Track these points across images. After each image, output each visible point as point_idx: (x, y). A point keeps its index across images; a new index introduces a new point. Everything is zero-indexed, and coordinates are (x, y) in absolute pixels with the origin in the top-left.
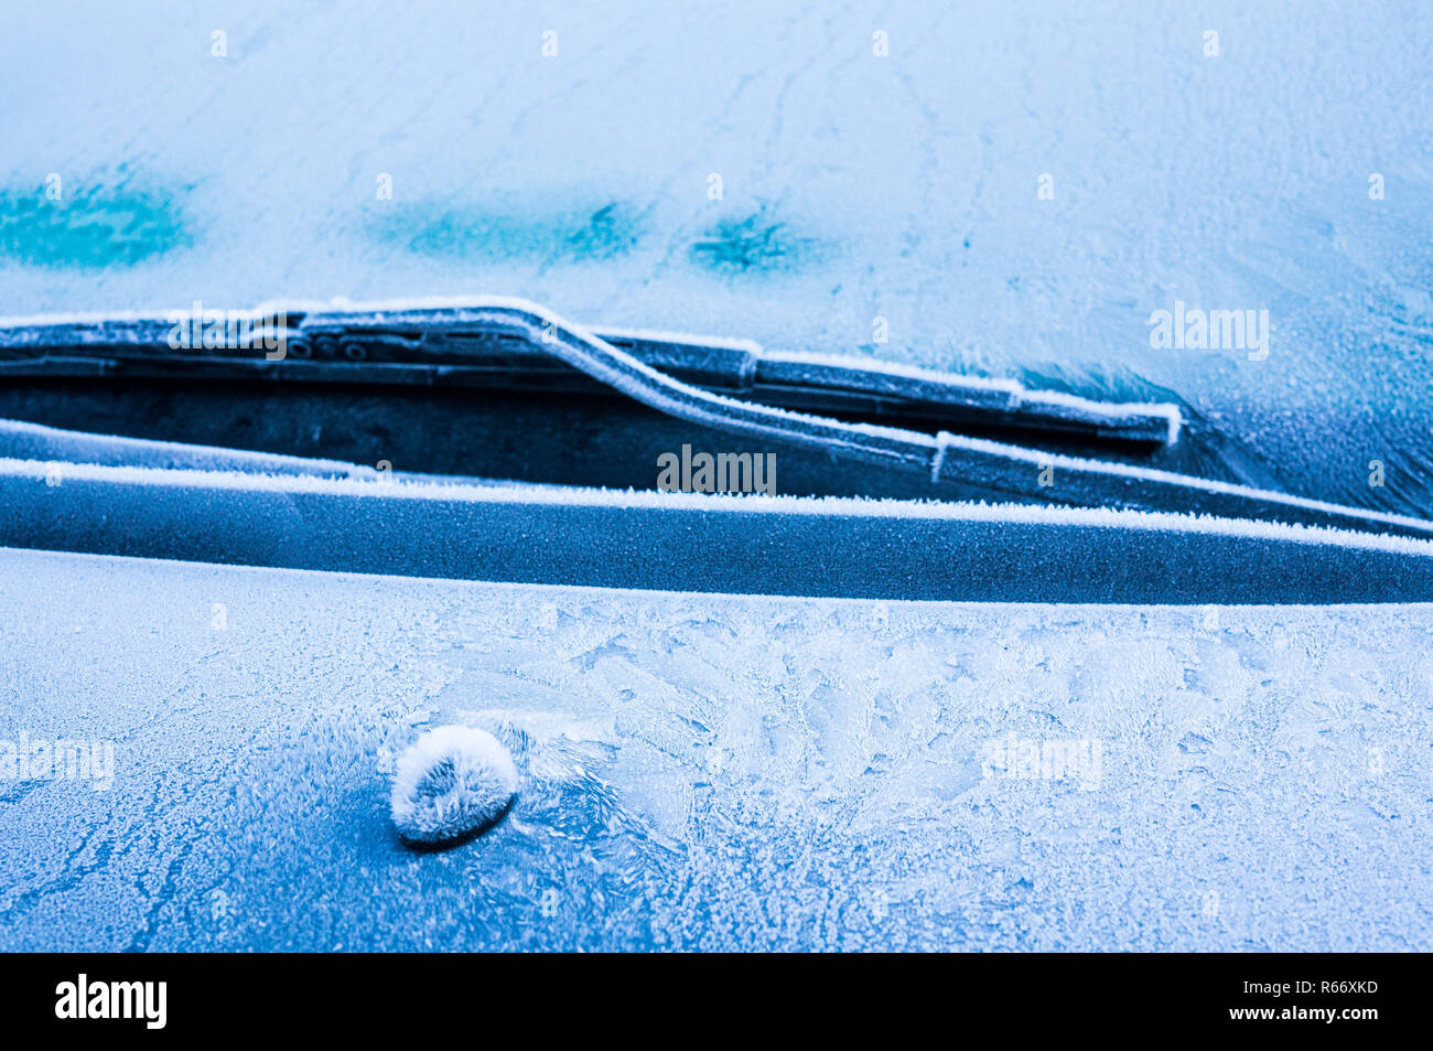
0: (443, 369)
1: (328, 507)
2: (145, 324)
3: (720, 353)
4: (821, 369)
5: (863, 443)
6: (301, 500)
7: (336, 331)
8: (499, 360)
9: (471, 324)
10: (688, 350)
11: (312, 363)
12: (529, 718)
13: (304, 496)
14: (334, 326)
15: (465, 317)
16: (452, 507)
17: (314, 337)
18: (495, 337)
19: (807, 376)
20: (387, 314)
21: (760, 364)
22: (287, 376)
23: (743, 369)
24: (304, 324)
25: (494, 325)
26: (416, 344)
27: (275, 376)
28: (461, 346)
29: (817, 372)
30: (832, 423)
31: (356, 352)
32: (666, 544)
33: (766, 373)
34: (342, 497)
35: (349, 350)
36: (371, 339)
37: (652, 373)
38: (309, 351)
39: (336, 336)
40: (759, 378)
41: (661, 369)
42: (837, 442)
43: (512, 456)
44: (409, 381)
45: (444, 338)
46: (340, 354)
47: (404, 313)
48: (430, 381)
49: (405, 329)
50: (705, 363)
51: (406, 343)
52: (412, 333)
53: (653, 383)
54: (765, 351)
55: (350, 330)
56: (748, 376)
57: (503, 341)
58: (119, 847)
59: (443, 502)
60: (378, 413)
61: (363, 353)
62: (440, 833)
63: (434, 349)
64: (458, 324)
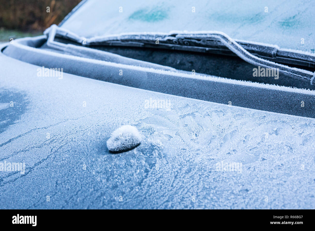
0: (207, 49)
1: (153, 76)
2: (148, 35)
3: (269, 48)
4: (293, 53)
5: (293, 73)
6: (149, 74)
7: (183, 38)
8: (217, 47)
9: (210, 38)
10: (261, 47)
11: (179, 46)
12: (158, 127)
13: (149, 73)
14: (182, 37)
15: (209, 36)
16: (178, 78)
17: (178, 39)
18: (217, 41)
19: (289, 55)
20: (194, 35)
21: (278, 51)
22: (176, 49)
23: (273, 52)
24: (177, 36)
25: (214, 38)
26: (199, 42)
27: (173, 48)
28: (209, 43)
29: (292, 54)
30: (287, 67)
31: (187, 43)
32: (222, 92)
33: (279, 54)
34: (156, 74)
35: (186, 42)
36: (189, 40)
37: (245, 51)
38: (178, 43)
39: (183, 39)
40: (277, 55)
41: (248, 50)
42: (286, 72)
43: (218, 71)
44: (200, 51)
45: (206, 41)
46: (184, 44)
47: (197, 34)
48: (204, 51)
49: (196, 38)
50: (264, 50)
51: (197, 42)
52: (199, 40)
53: (244, 54)
54: (280, 48)
55: (186, 38)
56: (274, 54)
57: (218, 42)
58: (55, 141)
59: (176, 77)
60: (192, 58)
61: (188, 44)
62: (114, 149)
63: (203, 43)
64: (207, 38)
